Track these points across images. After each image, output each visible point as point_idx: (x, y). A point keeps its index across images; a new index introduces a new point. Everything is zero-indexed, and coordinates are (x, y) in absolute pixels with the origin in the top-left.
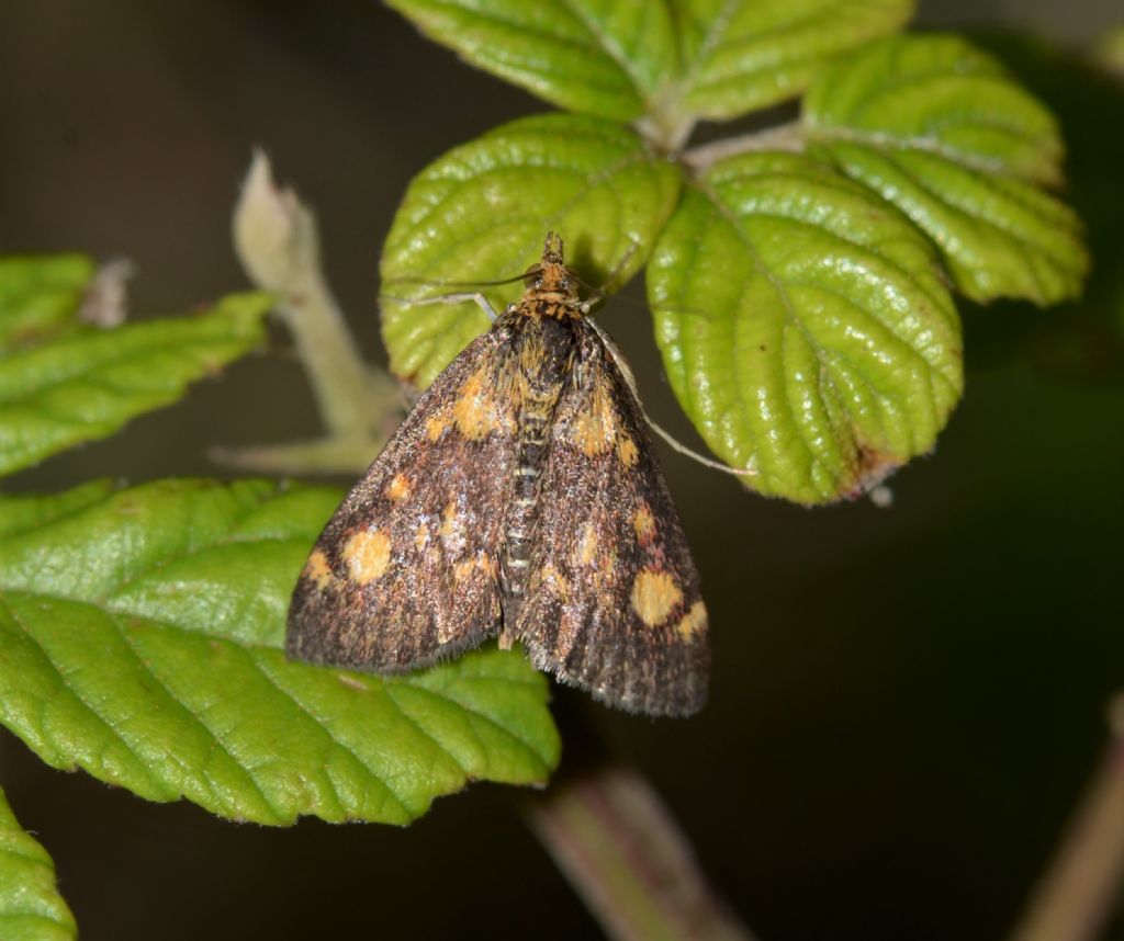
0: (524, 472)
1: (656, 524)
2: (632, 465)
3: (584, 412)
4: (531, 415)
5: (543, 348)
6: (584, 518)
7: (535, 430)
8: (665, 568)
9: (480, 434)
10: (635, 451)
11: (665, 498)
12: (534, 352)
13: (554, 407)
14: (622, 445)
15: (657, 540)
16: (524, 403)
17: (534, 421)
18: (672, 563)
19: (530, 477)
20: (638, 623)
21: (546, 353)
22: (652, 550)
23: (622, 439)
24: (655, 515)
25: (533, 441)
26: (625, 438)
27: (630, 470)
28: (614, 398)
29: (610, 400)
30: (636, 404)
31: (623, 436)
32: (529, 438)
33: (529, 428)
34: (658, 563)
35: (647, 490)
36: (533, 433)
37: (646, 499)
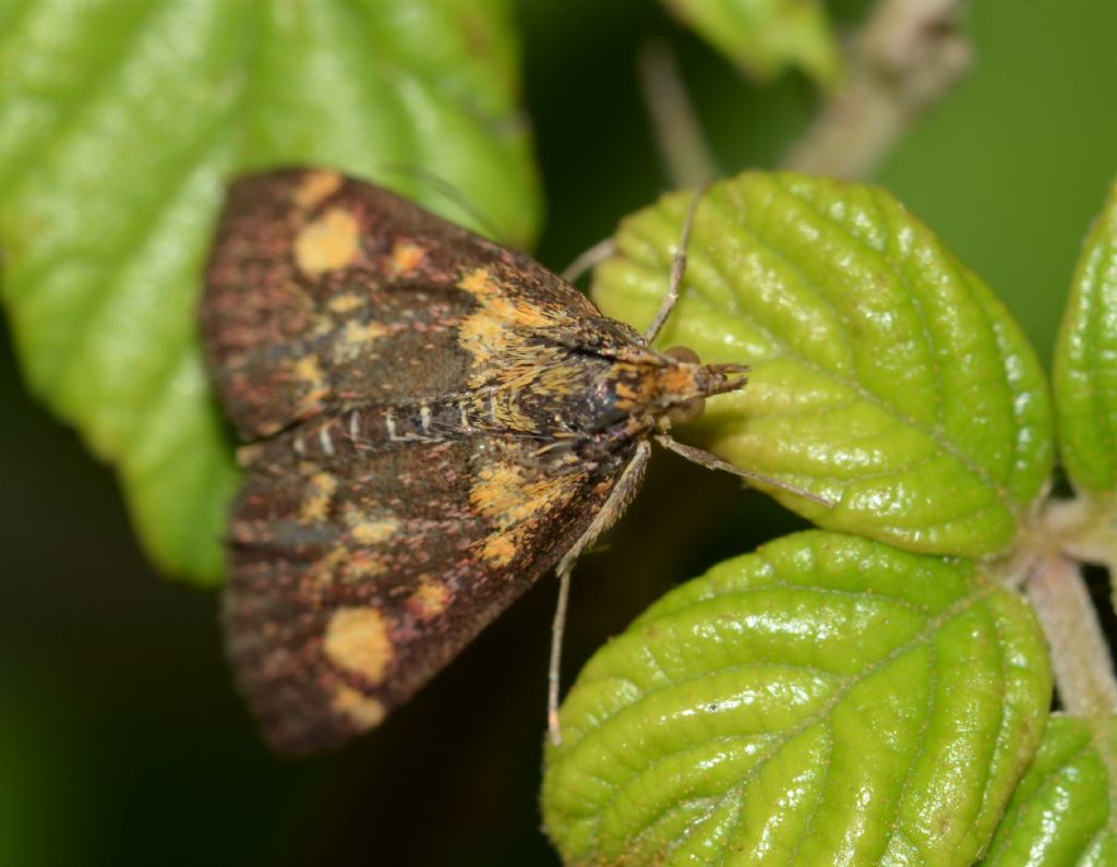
0: (425, 411)
1: (437, 618)
2: (488, 561)
3: (520, 473)
4: (494, 402)
5: (570, 392)
6: (400, 513)
7: (477, 413)
8: (397, 646)
9: (466, 341)
10: (505, 560)
11: (474, 621)
12: (564, 381)
13: (510, 430)
14: (503, 539)
15: (420, 625)
16: (505, 386)
17: (488, 407)
18: (407, 653)
19: (420, 422)
20: (320, 630)
21: (566, 397)
22: (409, 621)
23: (511, 537)
24: (447, 612)
25: (464, 413)
26: (514, 541)
27: (480, 559)
28: (553, 511)
29: (549, 506)
30: (570, 546)
31: (515, 538)
32: (467, 407)
33: (479, 403)
34: (398, 635)
35: (469, 592)
36: (472, 410)
37: (458, 593)
